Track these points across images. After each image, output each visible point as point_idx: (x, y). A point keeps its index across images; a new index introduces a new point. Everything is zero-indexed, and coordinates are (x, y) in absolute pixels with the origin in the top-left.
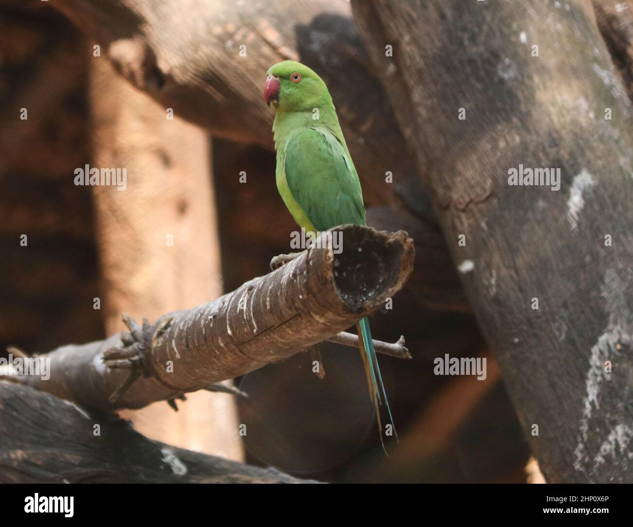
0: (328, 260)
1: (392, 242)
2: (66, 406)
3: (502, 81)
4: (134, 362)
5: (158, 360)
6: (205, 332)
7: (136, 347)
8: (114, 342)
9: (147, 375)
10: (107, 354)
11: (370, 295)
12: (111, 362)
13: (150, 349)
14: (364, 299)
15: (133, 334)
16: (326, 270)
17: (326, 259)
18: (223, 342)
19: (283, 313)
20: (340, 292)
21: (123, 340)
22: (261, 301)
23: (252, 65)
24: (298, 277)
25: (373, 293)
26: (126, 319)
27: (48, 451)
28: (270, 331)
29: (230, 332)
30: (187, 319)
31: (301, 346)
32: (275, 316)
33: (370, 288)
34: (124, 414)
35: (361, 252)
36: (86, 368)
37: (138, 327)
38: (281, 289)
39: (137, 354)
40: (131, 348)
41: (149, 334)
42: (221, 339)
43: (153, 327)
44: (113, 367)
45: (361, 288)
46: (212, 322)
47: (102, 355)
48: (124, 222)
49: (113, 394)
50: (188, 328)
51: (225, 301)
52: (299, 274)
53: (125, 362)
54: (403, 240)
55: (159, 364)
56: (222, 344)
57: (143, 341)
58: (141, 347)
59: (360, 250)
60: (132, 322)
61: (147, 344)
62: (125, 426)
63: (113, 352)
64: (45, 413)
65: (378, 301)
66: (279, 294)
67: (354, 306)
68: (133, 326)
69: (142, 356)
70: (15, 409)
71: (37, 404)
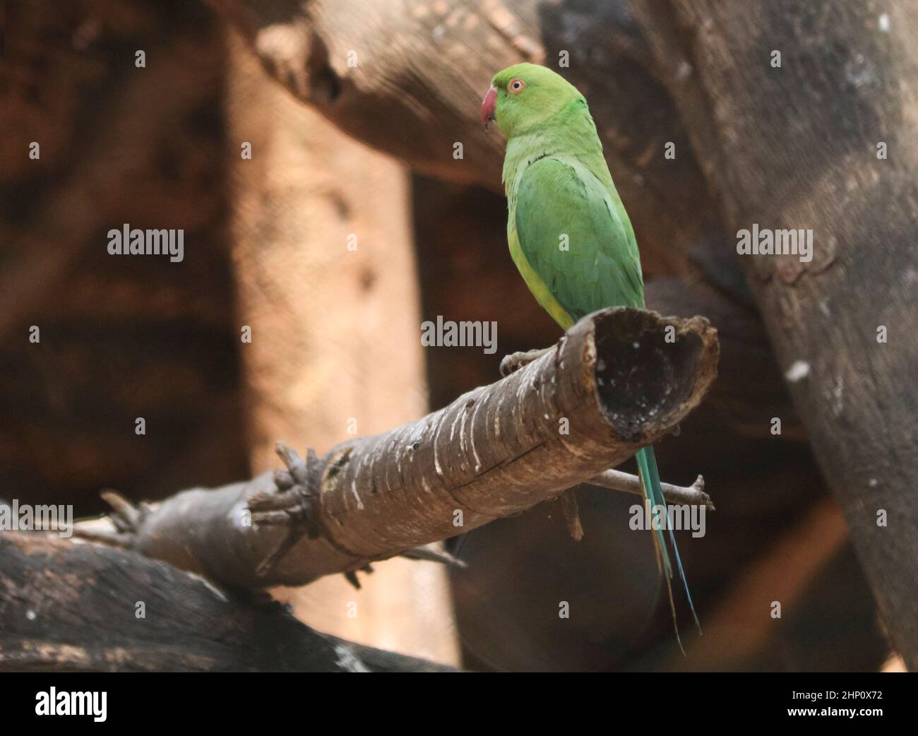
0: (588, 362)
1: (685, 334)
2: (192, 581)
3: (852, 89)
4: (293, 515)
5: (330, 512)
6: (402, 469)
7: (297, 493)
8: (264, 485)
9: (314, 534)
10: (253, 502)
11: (651, 414)
12: (260, 515)
13: (318, 495)
14: (643, 419)
15: (292, 473)
16: (585, 375)
17: (584, 359)
18: (429, 485)
19: (520, 441)
20: (605, 409)
21: (277, 482)
22: (487, 423)
23: (473, 64)
24: (543, 386)
25: (656, 411)
26: (282, 449)
27: (164, 649)
28: (500, 468)
29: (439, 470)
30: (374, 450)
31: (548, 491)
32: (507, 446)
33: (652, 404)
34: (279, 593)
35: (638, 349)
36: (220, 524)
37: (300, 461)
38: (518, 404)
39: (299, 503)
40: (288, 494)
41: (316, 472)
42: (426, 481)
43: (323, 461)
44: (262, 523)
45: (638, 403)
46: (412, 454)
47: (245, 505)
48: (279, 301)
49: (262, 565)
50: (375, 463)
51: (431, 422)
52: (544, 383)
53: (279, 516)
54: (701, 330)
55: (332, 517)
56: (427, 489)
57: (307, 483)
58: (304, 493)
59: (636, 345)
60: (291, 455)
61: (314, 487)
62: (280, 612)
63: (261, 500)
64: (157, 591)
65: (664, 423)
66: (513, 412)
67: (628, 430)
68: (291, 460)
69: (305, 505)
70: (113, 587)
71: (147, 579)
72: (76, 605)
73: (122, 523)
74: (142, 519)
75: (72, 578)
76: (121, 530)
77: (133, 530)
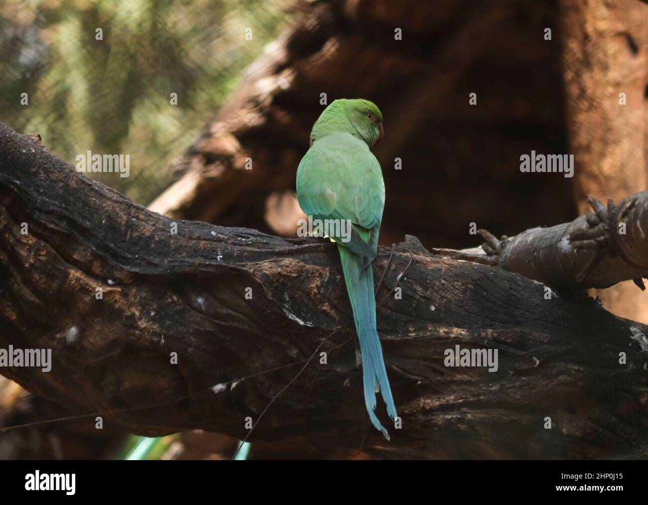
2: (535, 284)
4: (599, 242)
5: (623, 240)
7: (602, 228)
8: (580, 223)
9: (613, 255)
10: (573, 234)
12: (577, 243)
13: (615, 229)
15: (598, 215)
21: (588, 221)
26: (592, 200)
27: (518, 329)
34: (593, 293)
36: (552, 248)
37: (603, 207)
39: (603, 234)
40: (596, 228)
41: (614, 214)
43: (618, 207)
44: (580, 248)
47: (569, 237)
49: (579, 275)
53: (590, 243)
55: (625, 244)
57: (608, 221)
58: (606, 228)
60: (598, 203)
61: (612, 224)
62: (593, 304)
63: (578, 233)
64: (513, 292)
68: (598, 207)
69: (607, 236)
70: (485, 290)
71: (507, 285)
72: (461, 301)
73: (490, 249)
74: (503, 246)
75: (458, 284)
76: (489, 254)
77: (497, 254)
